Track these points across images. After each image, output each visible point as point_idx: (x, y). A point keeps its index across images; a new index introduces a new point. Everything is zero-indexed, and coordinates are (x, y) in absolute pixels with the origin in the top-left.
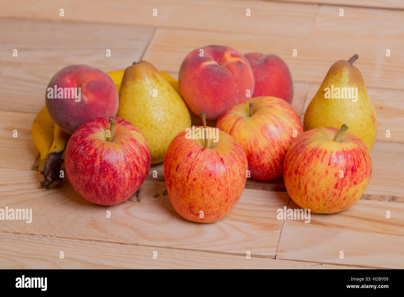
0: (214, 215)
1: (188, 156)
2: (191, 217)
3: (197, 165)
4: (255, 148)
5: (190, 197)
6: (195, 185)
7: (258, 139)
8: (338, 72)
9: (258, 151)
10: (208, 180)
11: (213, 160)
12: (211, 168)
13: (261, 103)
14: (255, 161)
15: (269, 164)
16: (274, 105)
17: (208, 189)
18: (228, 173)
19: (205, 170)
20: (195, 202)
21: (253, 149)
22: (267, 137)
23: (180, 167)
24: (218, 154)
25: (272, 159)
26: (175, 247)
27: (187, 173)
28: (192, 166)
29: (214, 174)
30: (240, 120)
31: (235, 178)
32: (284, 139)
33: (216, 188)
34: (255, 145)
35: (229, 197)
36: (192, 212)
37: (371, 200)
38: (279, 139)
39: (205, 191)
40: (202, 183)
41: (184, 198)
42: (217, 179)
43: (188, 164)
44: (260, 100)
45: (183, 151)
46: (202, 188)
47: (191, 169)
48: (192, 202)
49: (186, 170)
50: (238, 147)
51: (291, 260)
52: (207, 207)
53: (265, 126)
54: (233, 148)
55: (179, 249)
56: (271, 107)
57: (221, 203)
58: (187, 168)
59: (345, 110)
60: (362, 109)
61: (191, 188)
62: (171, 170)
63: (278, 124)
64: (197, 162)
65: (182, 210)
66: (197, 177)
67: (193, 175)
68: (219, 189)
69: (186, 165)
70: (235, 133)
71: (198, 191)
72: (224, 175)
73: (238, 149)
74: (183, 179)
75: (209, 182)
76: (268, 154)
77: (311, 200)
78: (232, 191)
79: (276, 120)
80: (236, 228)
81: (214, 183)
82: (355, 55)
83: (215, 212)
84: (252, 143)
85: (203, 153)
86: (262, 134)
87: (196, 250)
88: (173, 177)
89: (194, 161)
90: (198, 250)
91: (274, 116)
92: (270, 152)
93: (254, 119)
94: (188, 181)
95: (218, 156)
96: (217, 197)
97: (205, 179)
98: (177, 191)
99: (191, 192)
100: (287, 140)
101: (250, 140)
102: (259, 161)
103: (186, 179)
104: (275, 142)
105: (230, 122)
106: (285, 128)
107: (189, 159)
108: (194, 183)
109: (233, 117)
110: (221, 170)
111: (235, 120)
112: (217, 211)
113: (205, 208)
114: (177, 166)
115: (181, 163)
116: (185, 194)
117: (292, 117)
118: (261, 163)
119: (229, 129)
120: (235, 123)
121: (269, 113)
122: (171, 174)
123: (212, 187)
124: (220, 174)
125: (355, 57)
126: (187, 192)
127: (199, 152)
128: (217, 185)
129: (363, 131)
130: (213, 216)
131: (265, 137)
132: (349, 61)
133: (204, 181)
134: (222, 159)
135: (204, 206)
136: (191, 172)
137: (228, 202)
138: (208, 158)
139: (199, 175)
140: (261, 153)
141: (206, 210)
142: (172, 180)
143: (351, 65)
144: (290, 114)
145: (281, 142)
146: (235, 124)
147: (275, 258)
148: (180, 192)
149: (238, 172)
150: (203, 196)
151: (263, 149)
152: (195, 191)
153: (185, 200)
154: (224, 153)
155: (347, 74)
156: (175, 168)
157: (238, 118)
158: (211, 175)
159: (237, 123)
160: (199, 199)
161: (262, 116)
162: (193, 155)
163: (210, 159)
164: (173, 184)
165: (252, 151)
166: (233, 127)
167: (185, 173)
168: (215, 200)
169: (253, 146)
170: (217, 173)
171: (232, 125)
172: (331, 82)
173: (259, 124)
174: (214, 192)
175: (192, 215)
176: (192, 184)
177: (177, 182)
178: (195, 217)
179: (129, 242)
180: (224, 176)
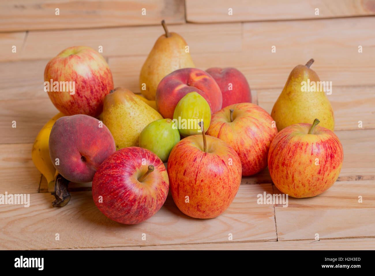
0: (218, 210)
1: (194, 161)
2: (197, 214)
3: (203, 168)
4: (242, 148)
5: (198, 197)
6: (202, 185)
7: (244, 140)
8: (300, 75)
9: (245, 150)
10: (214, 180)
11: (216, 162)
12: (215, 169)
13: (239, 109)
14: (242, 159)
15: (254, 160)
16: (251, 109)
17: (214, 188)
18: (230, 172)
19: (210, 172)
20: (202, 201)
21: (241, 149)
22: (252, 138)
23: (187, 171)
24: (219, 157)
25: (256, 155)
26: (189, 243)
27: (195, 176)
28: (199, 170)
29: (218, 174)
30: (224, 125)
31: (235, 176)
32: (265, 137)
33: (221, 186)
34: (241, 145)
35: (231, 194)
36: (199, 210)
37: (340, 181)
38: (261, 137)
39: (211, 190)
40: (209, 183)
41: (192, 198)
42: (222, 178)
43: (194, 168)
44: (237, 107)
45: (188, 158)
46: (209, 187)
47: (198, 172)
48: (200, 201)
49: (193, 173)
50: (232, 150)
51: (291, 240)
52: (213, 204)
53: (248, 127)
54: (229, 150)
55: (192, 244)
56: (249, 111)
57: (225, 199)
58: (194, 172)
59: (309, 107)
60: (323, 104)
61: (199, 189)
62: (178, 175)
63: (258, 125)
64: (202, 166)
65: (189, 209)
66: (204, 179)
67: (200, 177)
68: (223, 187)
69: (193, 169)
70: (223, 136)
71: (206, 191)
72: (227, 174)
73: (233, 151)
74: (191, 182)
75: (215, 181)
76: (253, 152)
77: (298, 187)
78: (233, 188)
79: (256, 122)
80: (236, 220)
81: (219, 182)
82: (311, 59)
83: (219, 208)
84: (239, 144)
85: (206, 157)
86: (247, 135)
87: (207, 243)
88: (181, 181)
89: (200, 165)
90: (209, 243)
91: (254, 118)
92: (255, 149)
93: (237, 123)
94: (196, 183)
95: (219, 158)
96: (222, 194)
97: (211, 180)
98: (185, 193)
99: (199, 192)
100: (267, 138)
101: (237, 141)
102: (245, 159)
103: (194, 182)
104: (259, 141)
105: (215, 128)
106: (264, 128)
107: (195, 164)
108: (202, 184)
109: (217, 124)
110: (224, 171)
111: (220, 126)
112: (221, 207)
113: (212, 205)
114: (184, 171)
115: (188, 168)
116: (193, 194)
117: (268, 118)
118: (248, 160)
119: (217, 134)
120: (221, 128)
121: (249, 116)
122: (178, 179)
123: (218, 186)
124: (224, 174)
125: (311, 62)
126: (195, 192)
127: (202, 157)
128: (222, 184)
129: (325, 124)
130: (217, 212)
131: (249, 137)
132: (306, 65)
133: (211, 181)
134: (223, 161)
135: (211, 204)
136: (198, 175)
137: (230, 198)
138: (211, 161)
139: (206, 177)
140: (247, 152)
141: (212, 207)
142: (180, 184)
143: (309, 68)
144: (266, 116)
145: (263, 140)
146: (221, 130)
147: (276, 240)
148: (188, 193)
149: (237, 171)
150: (210, 195)
151: (248, 148)
152: (203, 191)
153: (193, 200)
154: (223, 156)
155: (307, 76)
156: (182, 173)
157: (222, 124)
158: (216, 175)
159: (222, 128)
160: (206, 197)
161: (244, 120)
162: (198, 160)
163: (214, 162)
164: (181, 187)
165: (239, 151)
166: (220, 132)
167: (193, 176)
168: (220, 197)
169: (240, 147)
170: (221, 173)
171: (218, 130)
172: (294, 85)
173: (242, 127)
174: (220, 190)
175: (199, 213)
176: (200, 185)
177: (185, 185)
178: (201, 214)
179: (147, 244)
180: (227, 176)
